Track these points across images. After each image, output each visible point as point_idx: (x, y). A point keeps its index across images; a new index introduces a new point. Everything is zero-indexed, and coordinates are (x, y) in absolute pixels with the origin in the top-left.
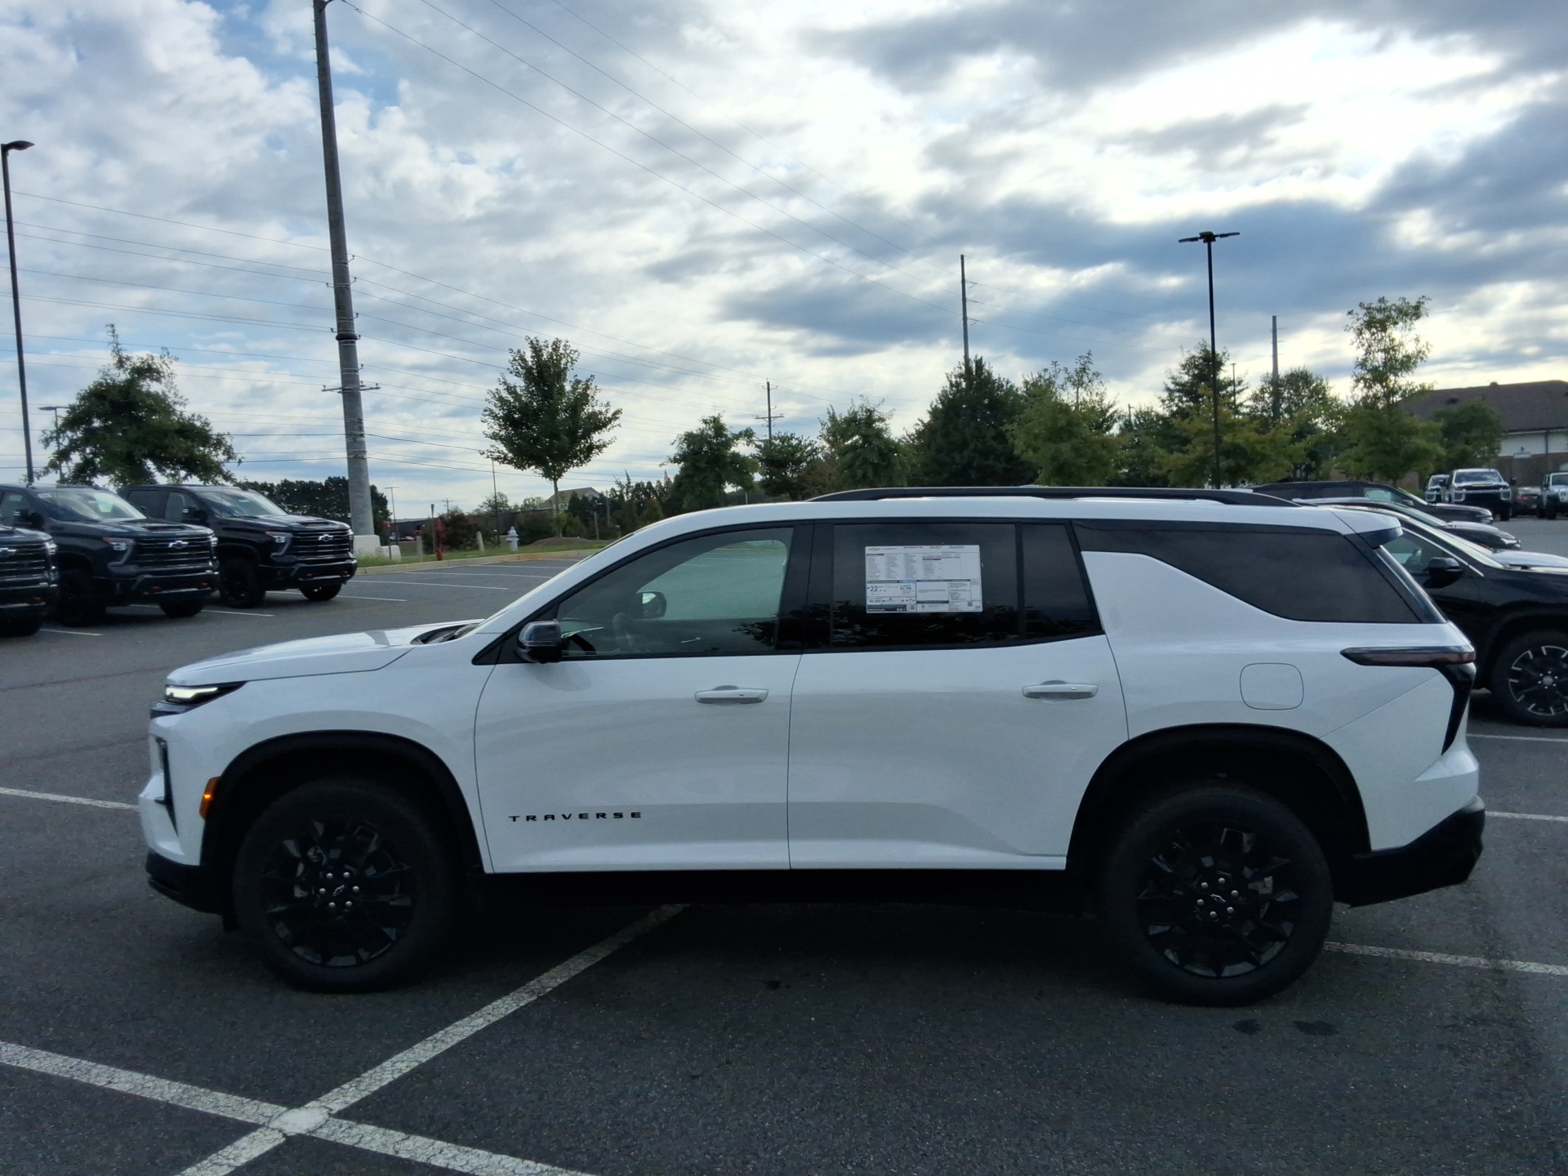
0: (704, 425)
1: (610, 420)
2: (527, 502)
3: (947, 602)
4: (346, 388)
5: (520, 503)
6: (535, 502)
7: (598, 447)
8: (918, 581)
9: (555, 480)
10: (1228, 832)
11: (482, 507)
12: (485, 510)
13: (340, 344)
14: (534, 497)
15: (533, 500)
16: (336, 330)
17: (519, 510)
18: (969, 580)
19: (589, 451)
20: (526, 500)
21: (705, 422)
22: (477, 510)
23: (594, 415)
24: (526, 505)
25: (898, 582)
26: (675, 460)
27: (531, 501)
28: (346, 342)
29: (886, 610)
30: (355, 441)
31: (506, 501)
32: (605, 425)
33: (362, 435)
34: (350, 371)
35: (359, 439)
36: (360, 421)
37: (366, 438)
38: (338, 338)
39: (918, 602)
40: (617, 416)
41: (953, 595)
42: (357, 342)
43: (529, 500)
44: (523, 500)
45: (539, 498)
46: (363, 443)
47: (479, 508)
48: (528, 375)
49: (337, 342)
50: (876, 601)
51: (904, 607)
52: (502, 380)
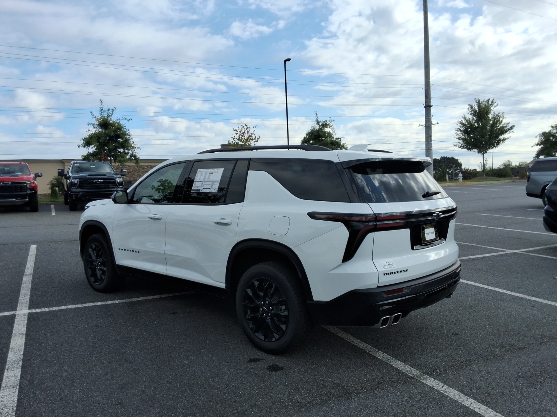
0: (552, 128)
1: (509, 130)
2: (520, 164)
3: (210, 189)
4: (427, 124)
5: (517, 164)
6: (524, 164)
7: (502, 140)
8: (205, 181)
9: (483, 154)
10: (269, 283)
11: (501, 166)
12: (502, 167)
13: (425, 109)
14: (523, 162)
15: (523, 163)
16: (424, 104)
17: (517, 167)
18: (217, 181)
19: (499, 142)
20: (520, 163)
21: (552, 127)
22: (499, 167)
23: (503, 127)
24: (520, 165)
25: (201, 181)
26: (538, 144)
27: (522, 163)
28: (428, 108)
29: (196, 191)
30: (428, 143)
31: (511, 164)
32: (506, 132)
33: (431, 141)
34: (429, 118)
35: (430, 142)
36: (431, 136)
37: (433, 142)
38: (425, 107)
39: (203, 189)
40: (512, 128)
41: (212, 186)
42: (432, 108)
43: (521, 163)
44: (519, 163)
45: (525, 162)
46: (431, 144)
47: (500, 166)
48: (474, 113)
49: (424, 108)
50: (195, 188)
51: (199, 190)
52: (464, 117)
